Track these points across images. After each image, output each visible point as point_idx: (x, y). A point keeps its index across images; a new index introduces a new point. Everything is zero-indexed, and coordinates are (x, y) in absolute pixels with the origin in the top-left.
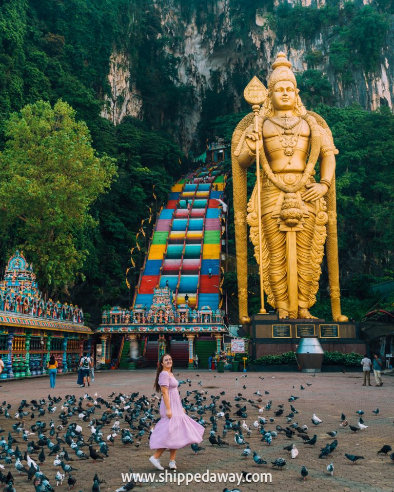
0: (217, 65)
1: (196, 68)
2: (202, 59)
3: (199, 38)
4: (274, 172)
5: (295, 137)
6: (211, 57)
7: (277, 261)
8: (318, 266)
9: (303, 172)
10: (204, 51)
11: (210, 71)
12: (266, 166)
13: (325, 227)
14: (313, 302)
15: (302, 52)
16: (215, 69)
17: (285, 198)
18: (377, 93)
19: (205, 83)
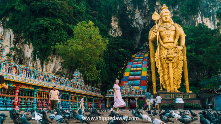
0: (145, 21)
1: (139, 22)
2: (140, 19)
3: (139, 13)
4: (164, 43)
5: (170, 31)
6: (143, 19)
7: (166, 73)
8: (181, 75)
9: (174, 42)
10: (141, 17)
11: (143, 23)
12: (161, 41)
13: (182, 61)
14: (179, 87)
15: (172, 11)
16: (144, 22)
17: (168, 51)
18: (197, 22)
19: (142, 26)
